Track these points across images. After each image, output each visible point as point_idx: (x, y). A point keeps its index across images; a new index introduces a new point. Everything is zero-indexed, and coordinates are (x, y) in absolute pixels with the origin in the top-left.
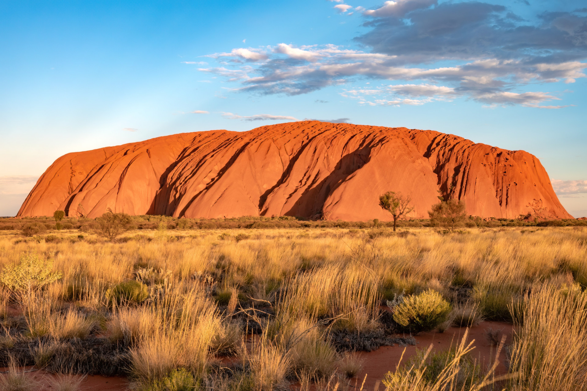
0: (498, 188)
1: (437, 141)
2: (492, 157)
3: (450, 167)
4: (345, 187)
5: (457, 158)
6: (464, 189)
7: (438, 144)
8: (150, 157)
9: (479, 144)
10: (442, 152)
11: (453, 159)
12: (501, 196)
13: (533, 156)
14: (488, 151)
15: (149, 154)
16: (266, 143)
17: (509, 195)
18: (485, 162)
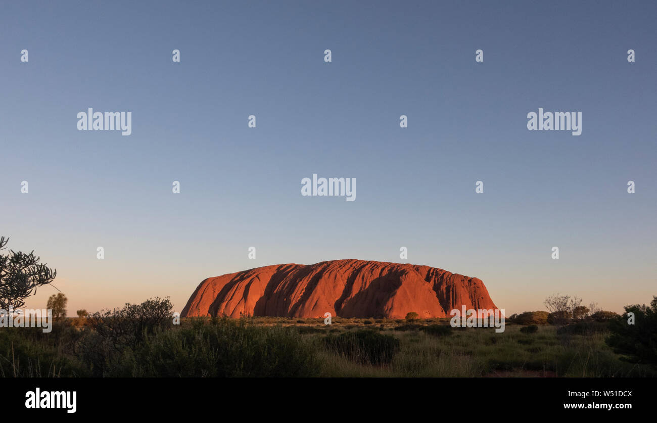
0: (472, 300)
1: (431, 272)
2: (466, 282)
3: (443, 287)
4: (393, 300)
5: (447, 282)
6: (455, 301)
7: (432, 274)
8: (260, 280)
9: (456, 274)
10: (436, 279)
11: (444, 283)
12: (475, 305)
13: (481, 281)
14: (463, 278)
15: (258, 278)
16: (333, 273)
17: (480, 304)
18: (463, 285)
